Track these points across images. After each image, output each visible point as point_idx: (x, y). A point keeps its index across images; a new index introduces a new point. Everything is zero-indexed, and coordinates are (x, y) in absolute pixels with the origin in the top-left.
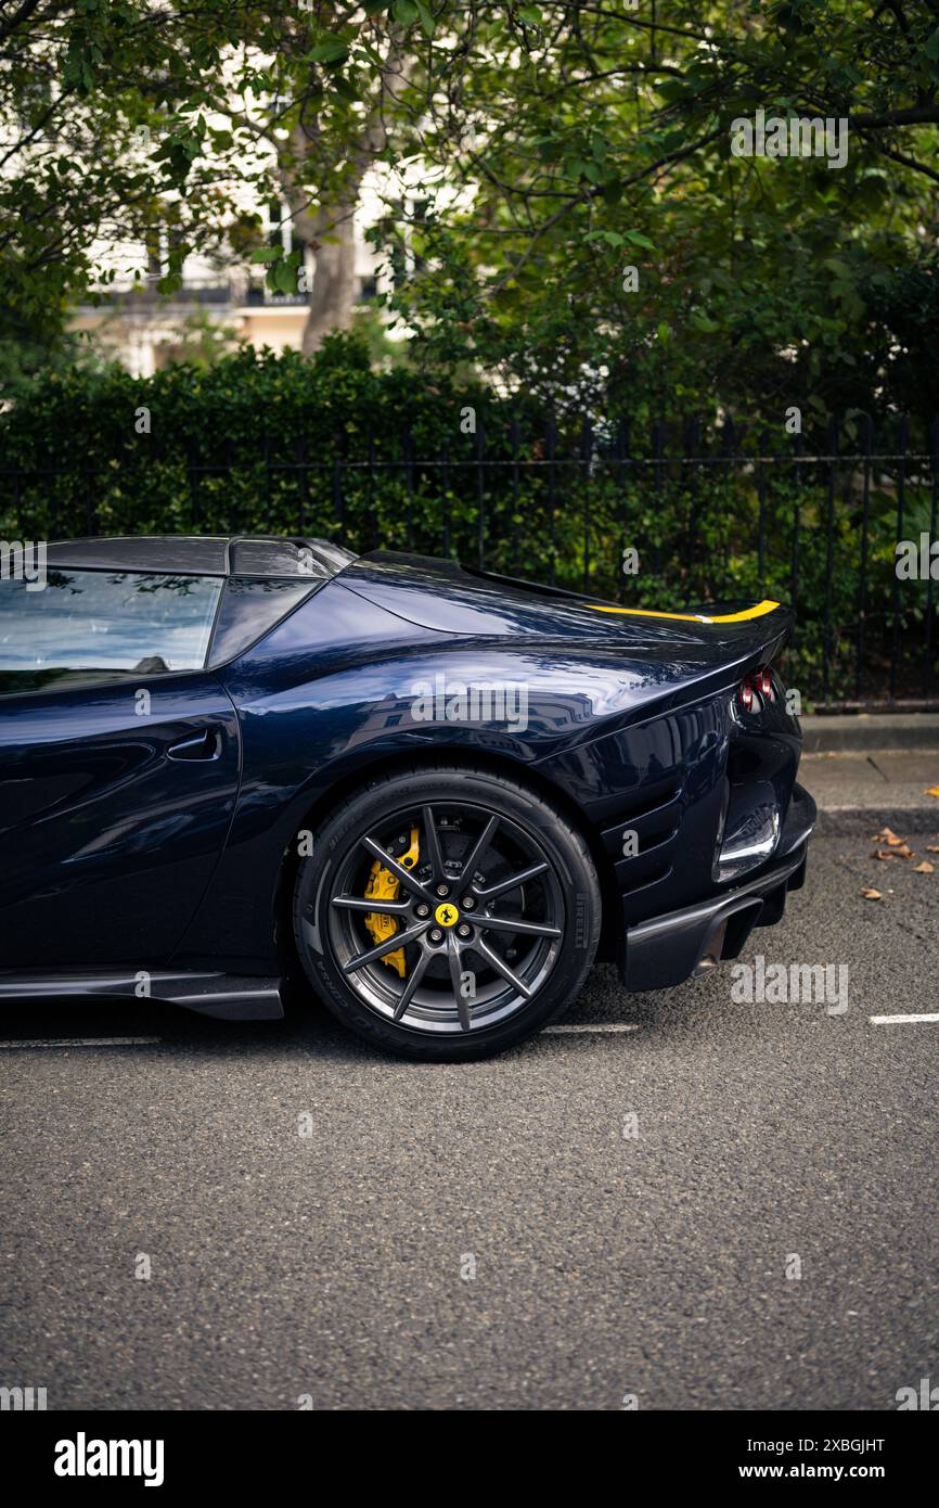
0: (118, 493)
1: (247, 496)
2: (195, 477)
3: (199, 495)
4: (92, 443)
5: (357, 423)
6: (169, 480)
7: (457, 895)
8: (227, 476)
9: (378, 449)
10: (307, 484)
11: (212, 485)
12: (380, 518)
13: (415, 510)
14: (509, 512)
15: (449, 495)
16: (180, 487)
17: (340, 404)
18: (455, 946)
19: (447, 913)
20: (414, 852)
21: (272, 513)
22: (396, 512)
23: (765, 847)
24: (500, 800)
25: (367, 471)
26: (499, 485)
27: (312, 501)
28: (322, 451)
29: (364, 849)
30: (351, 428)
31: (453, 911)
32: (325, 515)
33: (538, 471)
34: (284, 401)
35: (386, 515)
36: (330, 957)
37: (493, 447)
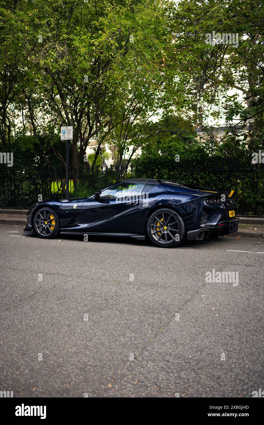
0: (157, 174)
1: (177, 175)
2: (169, 172)
3: (170, 175)
4: (153, 166)
5: (195, 163)
6: (165, 172)
7: (167, 226)
8: (174, 172)
9: (199, 167)
10: (188, 173)
11: (172, 173)
12: (199, 179)
13: (205, 178)
14: (222, 178)
15: (212, 175)
16: (167, 173)
17: (192, 160)
18: (166, 232)
19: (165, 228)
20: (162, 220)
21: (182, 178)
22: (202, 178)
23: (215, 224)
24: (171, 212)
25: (198, 171)
26: (221, 173)
27: (188, 176)
28: (190, 167)
29: (155, 218)
30: (194, 163)
31: (166, 227)
32: (190, 178)
33: (227, 171)
34: (183, 159)
35: (200, 178)
36: (150, 232)
37: (220, 167)
